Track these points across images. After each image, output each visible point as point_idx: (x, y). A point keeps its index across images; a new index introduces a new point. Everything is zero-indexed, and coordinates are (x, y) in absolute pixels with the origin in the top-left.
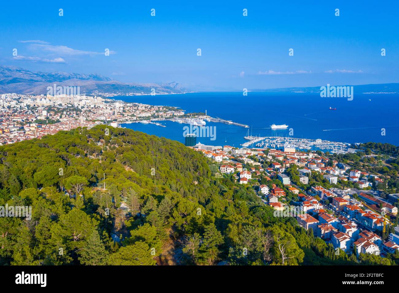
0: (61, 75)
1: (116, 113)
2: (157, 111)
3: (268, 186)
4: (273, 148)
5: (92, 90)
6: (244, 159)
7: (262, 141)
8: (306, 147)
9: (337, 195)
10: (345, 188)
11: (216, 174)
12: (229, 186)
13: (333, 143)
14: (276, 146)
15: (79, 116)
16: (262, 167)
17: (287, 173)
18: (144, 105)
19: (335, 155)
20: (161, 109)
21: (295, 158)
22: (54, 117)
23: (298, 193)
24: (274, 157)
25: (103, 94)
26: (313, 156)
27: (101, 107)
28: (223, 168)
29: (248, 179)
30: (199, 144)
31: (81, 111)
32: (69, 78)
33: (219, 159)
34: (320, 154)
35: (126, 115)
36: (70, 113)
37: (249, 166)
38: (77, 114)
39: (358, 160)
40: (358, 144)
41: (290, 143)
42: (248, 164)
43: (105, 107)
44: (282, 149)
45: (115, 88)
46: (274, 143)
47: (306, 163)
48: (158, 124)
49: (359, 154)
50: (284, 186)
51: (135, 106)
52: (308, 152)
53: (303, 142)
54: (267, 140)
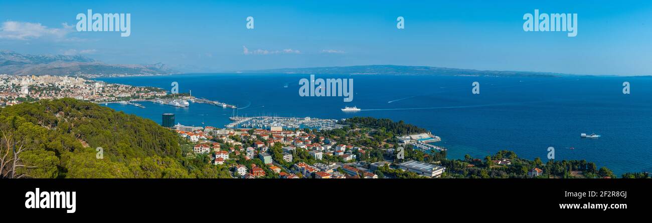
0: (47, 57)
1: (94, 93)
2: (137, 92)
3: (246, 166)
4: (260, 128)
5: (75, 72)
6: (224, 138)
7: (248, 121)
8: (294, 126)
9: (320, 170)
10: (330, 163)
11: (188, 154)
12: (200, 167)
13: (321, 120)
14: (264, 126)
15: (57, 95)
16: (244, 147)
17: (270, 152)
18: (125, 86)
19: (322, 131)
20: (143, 89)
21: (282, 137)
22: (35, 95)
23: (279, 172)
24: (258, 136)
25: (85, 76)
26: (300, 134)
27: (81, 87)
28: (197, 148)
29: (224, 159)
30: (179, 125)
31: (60, 90)
32: (55, 60)
33: (194, 138)
34: (307, 131)
35: (104, 95)
36: (50, 92)
37: (228, 146)
38: (56, 93)
39: (344, 135)
40: (344, 120)
41: (278, 122)
42: (227, 143)
43: (84, 87)
44: (269, 129)
45: (97, 69)
46: (261, 123)
47: (293, 141)
48: (137, 105)
49: (345, 129)
50: (265, 166)
51: (116, 86)
52: (295, 130)
53: (291, 121)
54: (254, 120)
